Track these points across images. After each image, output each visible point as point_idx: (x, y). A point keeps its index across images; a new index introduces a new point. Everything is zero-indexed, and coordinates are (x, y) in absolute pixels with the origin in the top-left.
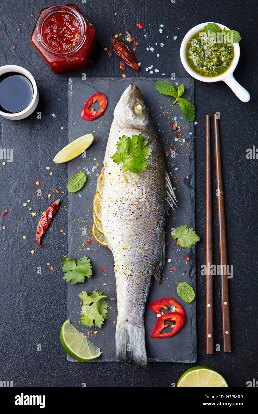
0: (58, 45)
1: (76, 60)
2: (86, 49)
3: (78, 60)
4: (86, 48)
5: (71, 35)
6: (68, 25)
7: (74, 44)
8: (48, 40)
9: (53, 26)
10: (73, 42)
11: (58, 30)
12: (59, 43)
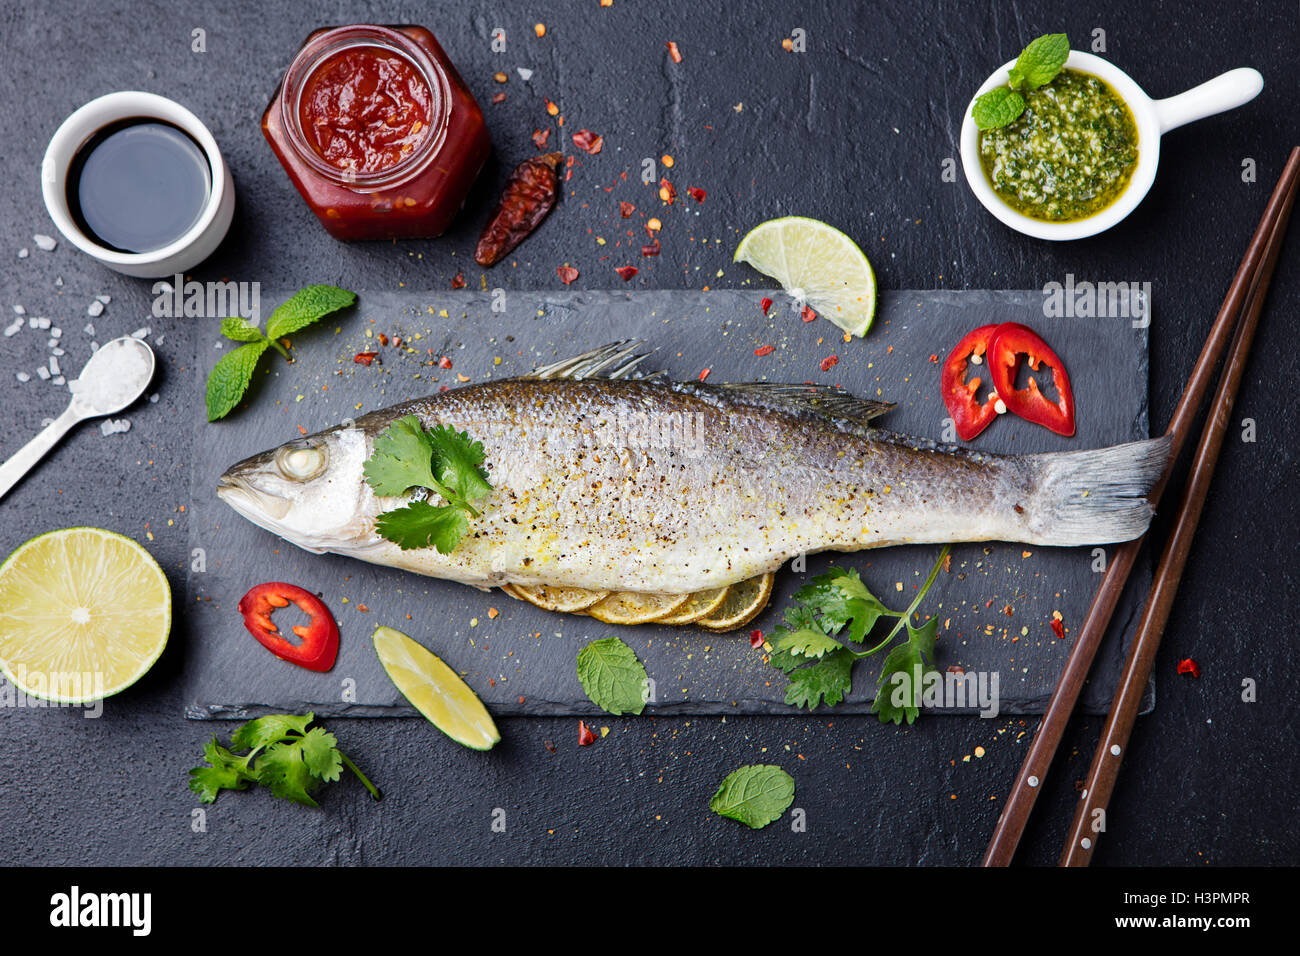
0: (348, 150)
1: (404, 205)
2: (443, 174)
3: (414, 207)
4: (443, 171)
5: (397, 124)
6: (390, 90)
7: (403, 155)
8: (317, 133)
9: (341, 91)
10: (401, 146)
11: (359, 105)
12: (351, 144)
